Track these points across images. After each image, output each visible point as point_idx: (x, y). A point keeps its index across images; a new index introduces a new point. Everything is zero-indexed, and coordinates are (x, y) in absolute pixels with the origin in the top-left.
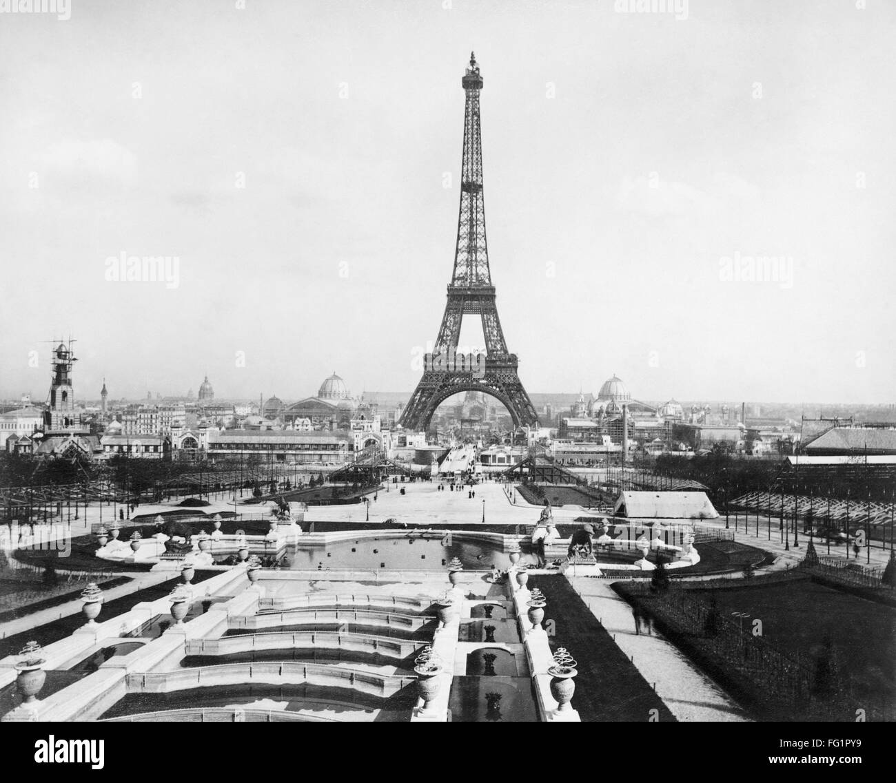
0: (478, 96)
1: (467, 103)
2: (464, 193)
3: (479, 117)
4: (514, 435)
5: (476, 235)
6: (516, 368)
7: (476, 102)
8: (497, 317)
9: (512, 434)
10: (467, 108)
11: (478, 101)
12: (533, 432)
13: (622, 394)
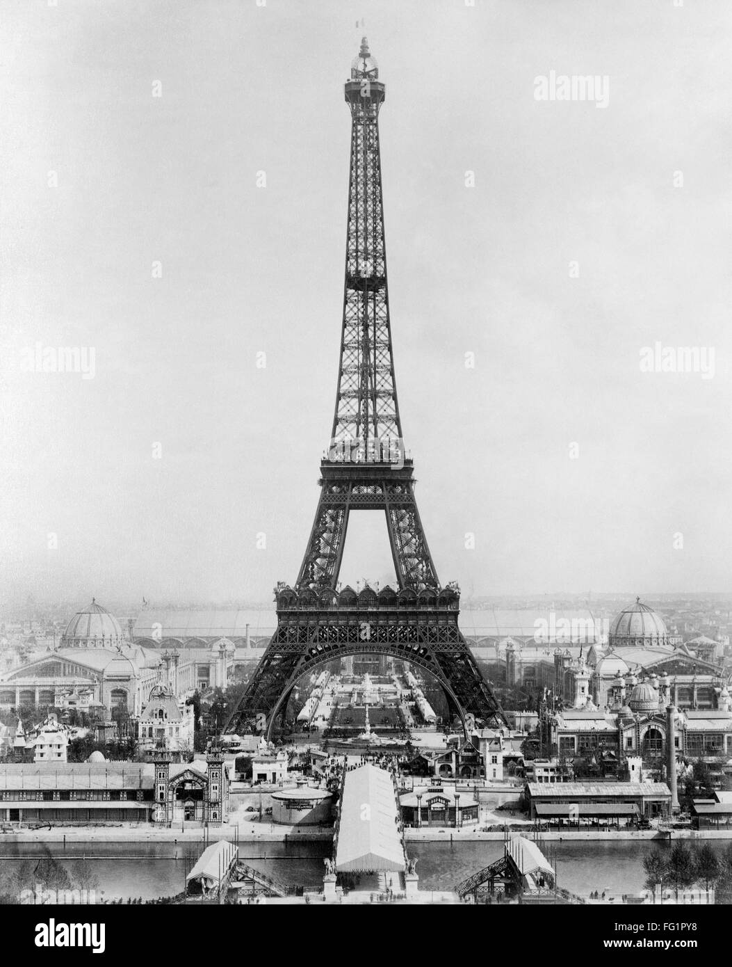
0: (376, 117)
1: (355, 130)
2: (351, 291)
3: (377, 152)
4: (457, 757)
5: (375, 369)
6: (456, 614)
7: (371, 127)
8: (416, 518)
9: (454, 756)
10: (354, 138)
11: (376, 125)
12: (494, 754)
13: (655, 635)
